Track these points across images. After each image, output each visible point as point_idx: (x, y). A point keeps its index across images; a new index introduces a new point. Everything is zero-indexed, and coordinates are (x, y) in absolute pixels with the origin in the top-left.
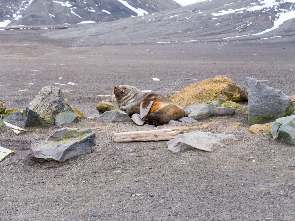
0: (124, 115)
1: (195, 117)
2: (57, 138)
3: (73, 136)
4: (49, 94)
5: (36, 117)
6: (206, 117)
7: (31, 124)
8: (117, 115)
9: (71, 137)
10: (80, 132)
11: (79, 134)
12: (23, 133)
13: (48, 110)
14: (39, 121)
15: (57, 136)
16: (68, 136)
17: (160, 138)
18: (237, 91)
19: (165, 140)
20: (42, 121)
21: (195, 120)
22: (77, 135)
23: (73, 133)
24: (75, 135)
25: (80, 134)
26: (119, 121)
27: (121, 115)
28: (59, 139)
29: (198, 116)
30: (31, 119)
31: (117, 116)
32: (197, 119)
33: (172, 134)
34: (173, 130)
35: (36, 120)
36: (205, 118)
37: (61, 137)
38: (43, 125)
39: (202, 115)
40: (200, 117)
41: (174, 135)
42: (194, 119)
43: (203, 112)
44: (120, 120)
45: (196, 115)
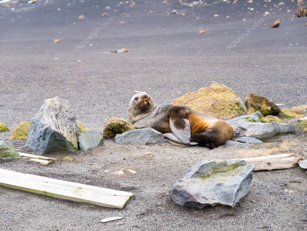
0: (159, 135)
1: (258, 136)
2: (203, 174)
3: (222, 170)
4: (60, 108)
5: (62, 140)
6: (271, 136)
7: (53, 150)
8: (151, 135)
9: (220, 171)
10: (231, 165)
11: (230, 167)
12: (52, 163)
13: (70, 130)
14: (65, 146)
15: (203, 171)
16: (216, 171)
17: (274, 166)
18: (264, 102)
19: (280, 168)
20: (69, 146)
21: (259, 140)
22: (228, 169)
23: (223, 166)
24: (225, 169)
25: (232, 167)
26: (154, 143)
27: (156, 135)
28: (206, 174)
29: (263, 135)
30: (54, 143)
31: (152, 137)
32: (261, 138)
33: (289, 161)
34: (290, 157)
35: (60, 144)
36: (270, 138)
37: (209, 173)
38: (70, 150)
39: (268, 134)
40: (265, 136)
41: (291, 162)
42: (257, 138)
43: (267, 130)
44: (155, 141)
45: (260, 134)
